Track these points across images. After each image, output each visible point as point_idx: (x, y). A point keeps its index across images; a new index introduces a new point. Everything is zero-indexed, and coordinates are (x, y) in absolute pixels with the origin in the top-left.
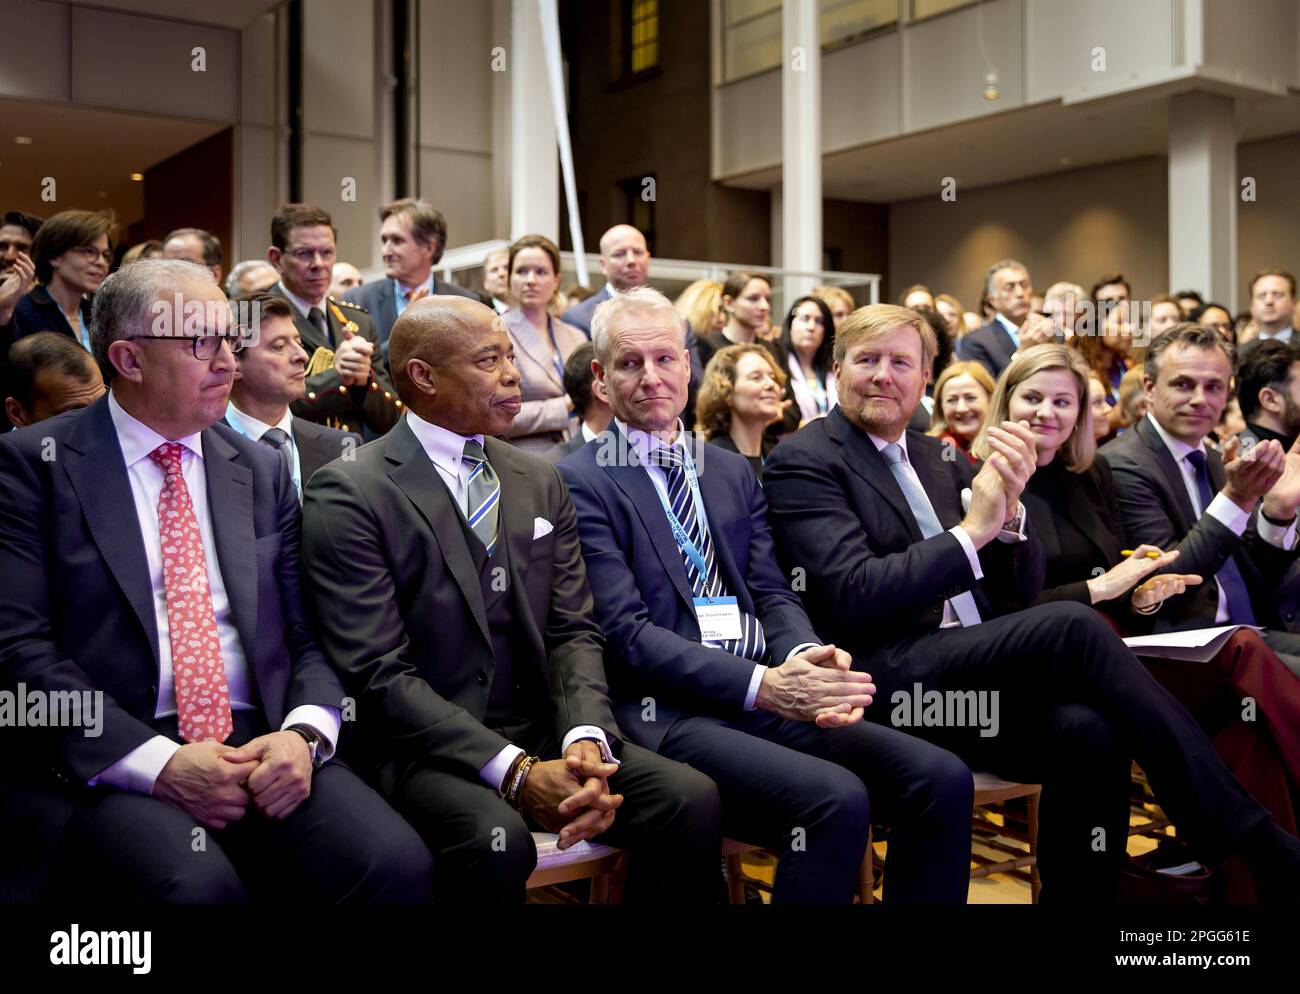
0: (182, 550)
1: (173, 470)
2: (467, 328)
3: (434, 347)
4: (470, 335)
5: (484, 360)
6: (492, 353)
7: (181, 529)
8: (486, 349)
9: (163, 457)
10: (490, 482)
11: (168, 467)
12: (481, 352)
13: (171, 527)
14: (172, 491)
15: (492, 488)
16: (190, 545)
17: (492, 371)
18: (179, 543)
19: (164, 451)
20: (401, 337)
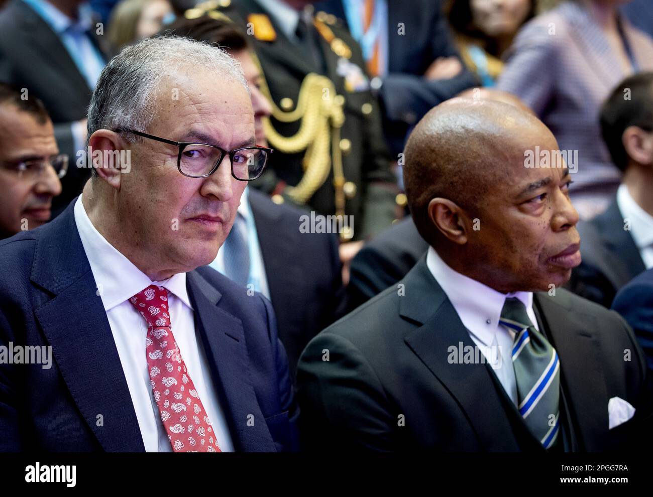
0: (190, 429)
1: (162, 322)
2: (506, 159)
3: (463, 184)
4: (510, 168)
5: (529, 201)
6: (540, 191)
7: (183, 401)
8: (531, 187)
9: (149, 304)
10: (542, 355)
11: (155, 318)
12: (524, 191)
13: (172, 399)
14: (164, 351)
15: (545, 361)
16: (197, 420)
17: (539, 215)
18: (184, 419)
19: (150, 296)
20: (418, 164)
